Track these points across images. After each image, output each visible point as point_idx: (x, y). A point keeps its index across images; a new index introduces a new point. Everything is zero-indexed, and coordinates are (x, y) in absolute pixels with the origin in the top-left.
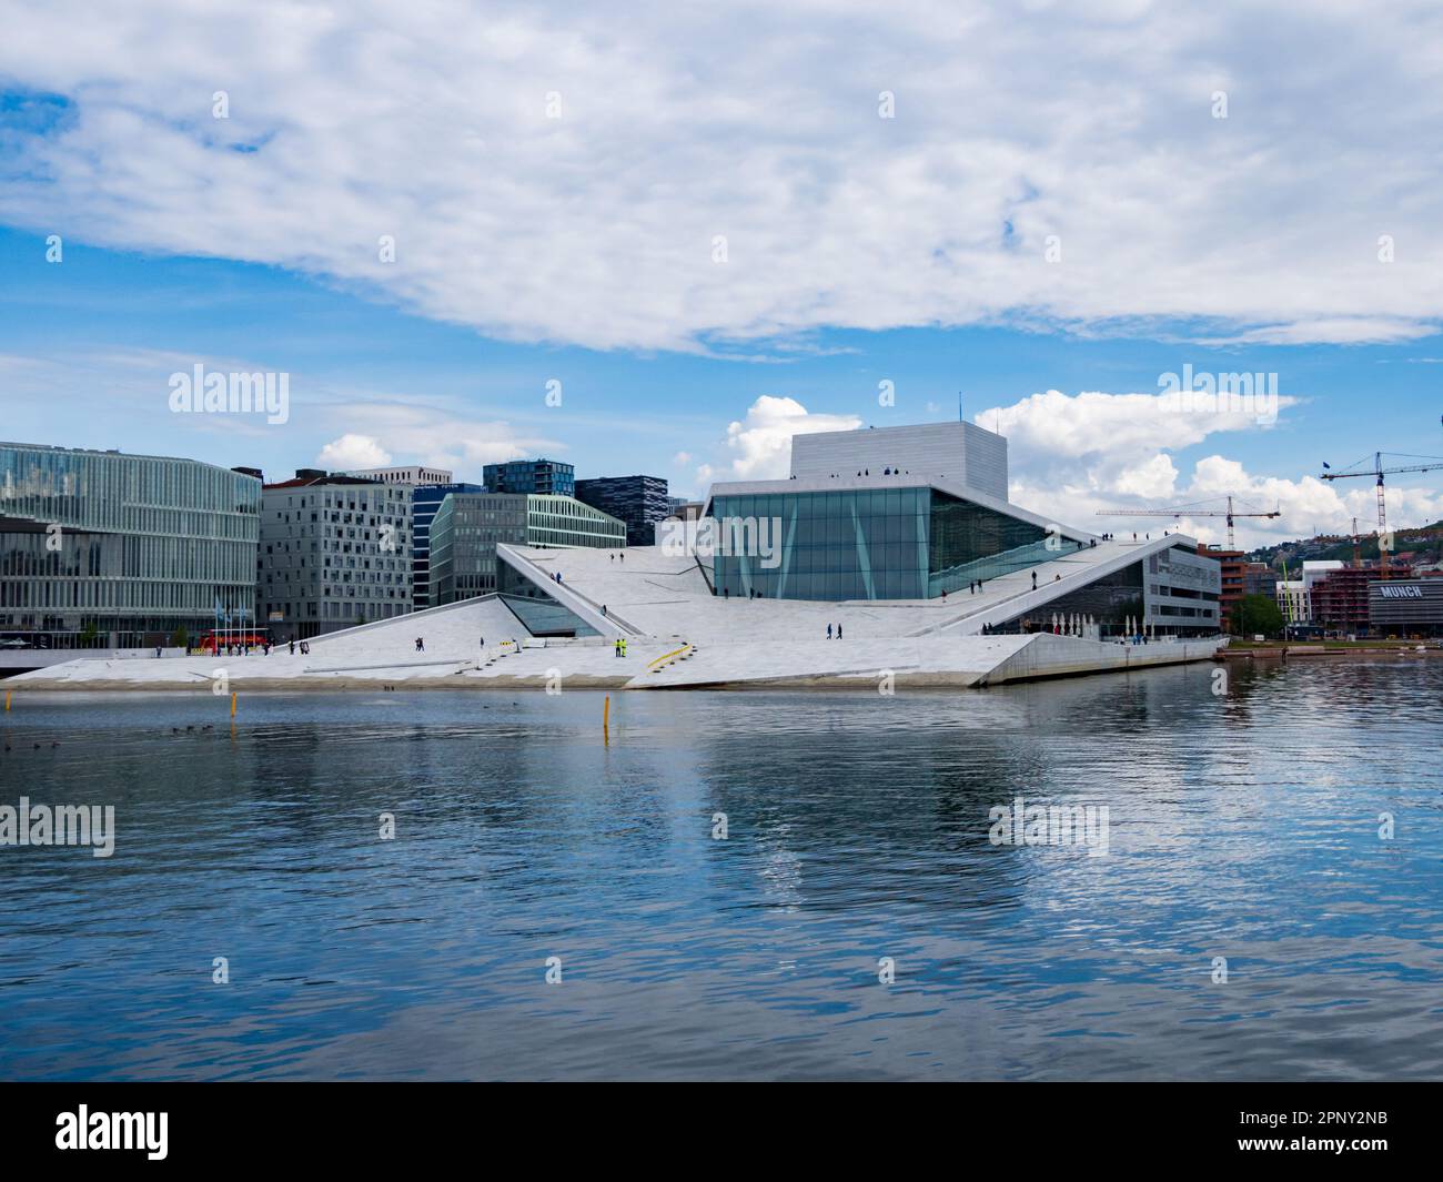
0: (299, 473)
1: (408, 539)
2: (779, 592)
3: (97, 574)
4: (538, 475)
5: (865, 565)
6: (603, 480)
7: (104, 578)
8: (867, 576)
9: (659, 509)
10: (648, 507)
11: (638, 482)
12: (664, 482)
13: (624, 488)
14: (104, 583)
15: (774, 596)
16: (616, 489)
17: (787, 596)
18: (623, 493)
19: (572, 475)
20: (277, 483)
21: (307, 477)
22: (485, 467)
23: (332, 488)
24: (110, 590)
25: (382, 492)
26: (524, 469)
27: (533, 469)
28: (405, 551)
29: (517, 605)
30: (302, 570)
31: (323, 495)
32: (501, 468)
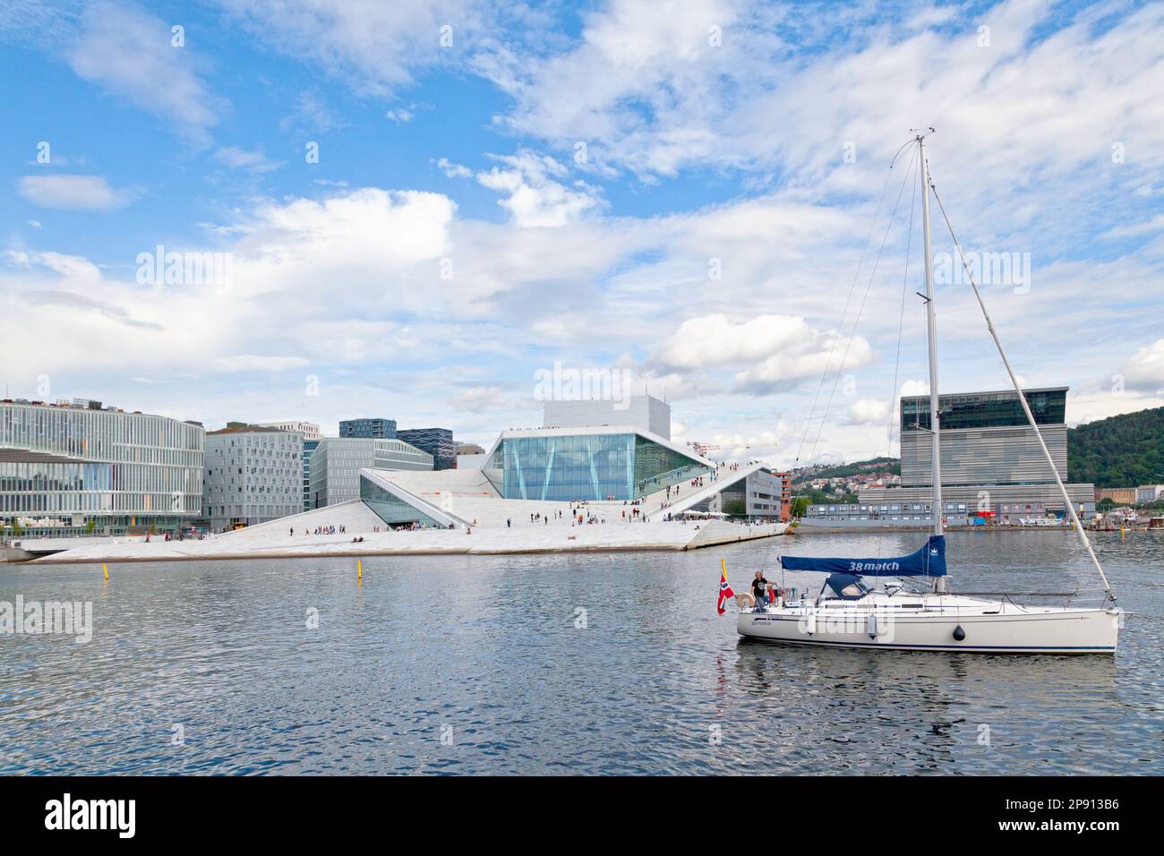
0: (228, 424)
1: (300, 465)
2: (543, 496)
3: (81, 489)
4: (376, 428)
5: (595, 479)
6: (413, 431)
7: (85, 492)
8: (596, 487)
9: (447, 448)
10: (441, 447)
11: (436, 432)
12: (451, 432)
13: (426, 436)
14: (85, 495)
15: (540, 499)
16: (422, 436)
17: (548, 498)
18: (425, 439)
19: (395, 428)
20: (214, 430)
21: (234, 427)
22: (340, 423)
23: (252, 434)
24: (90, 499)
25: (283, 437)
26: (365, 423)
27: (371, 423)
28: (298, 473)
29: (375, 506)
30: (232, 486)
31: (246, 438)
32: (350, 423)
